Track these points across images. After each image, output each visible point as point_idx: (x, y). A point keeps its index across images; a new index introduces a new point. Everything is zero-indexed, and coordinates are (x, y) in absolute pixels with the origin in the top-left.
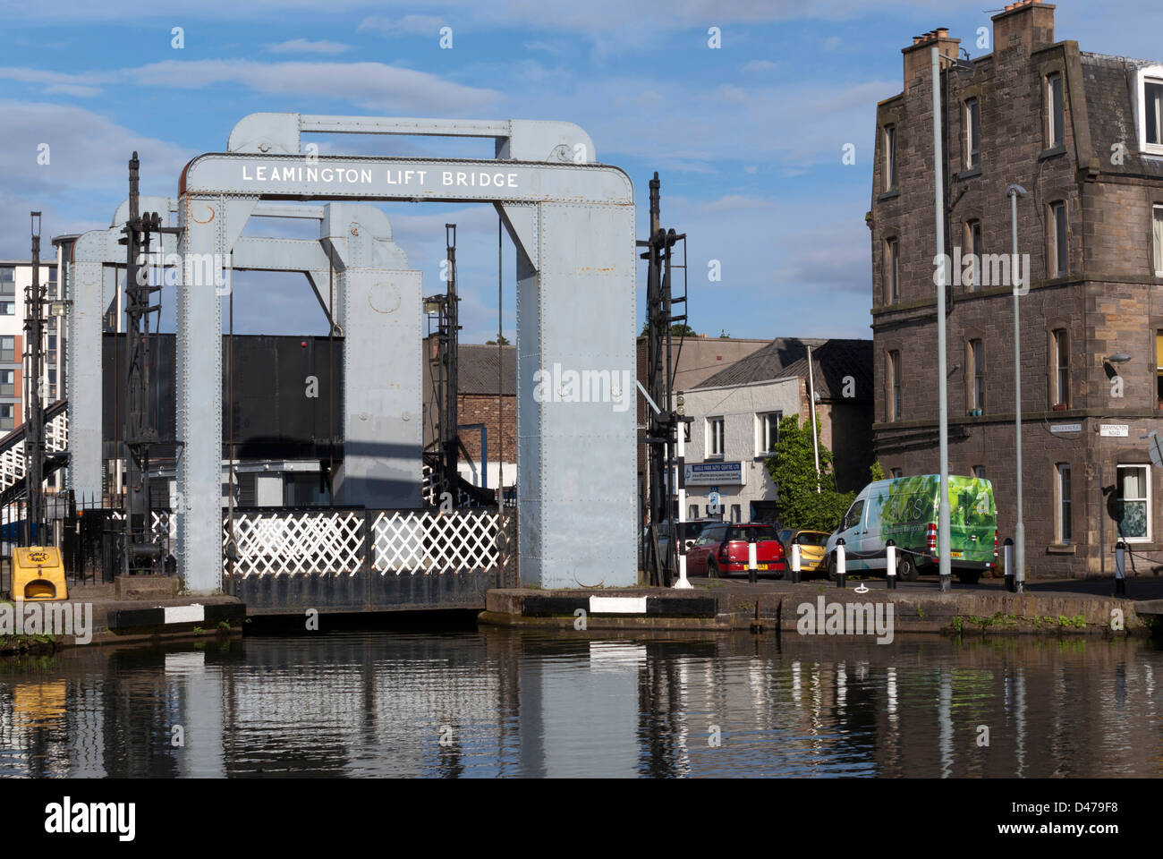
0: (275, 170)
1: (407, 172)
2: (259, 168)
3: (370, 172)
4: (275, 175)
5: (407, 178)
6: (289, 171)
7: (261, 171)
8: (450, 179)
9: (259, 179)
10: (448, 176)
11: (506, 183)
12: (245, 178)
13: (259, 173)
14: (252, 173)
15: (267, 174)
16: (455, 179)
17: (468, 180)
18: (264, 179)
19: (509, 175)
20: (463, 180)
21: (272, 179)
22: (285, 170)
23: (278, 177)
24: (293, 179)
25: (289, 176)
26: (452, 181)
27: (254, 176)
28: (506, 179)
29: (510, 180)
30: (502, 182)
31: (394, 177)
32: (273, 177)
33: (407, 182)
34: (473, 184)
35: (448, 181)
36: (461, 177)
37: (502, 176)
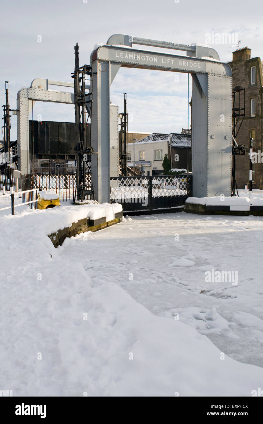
3: (157, 58)
5: (168, 61)
6: (131, 55)
7: (122, 54)
8: (181, 63)
9: (121, 57)
11: (197, 66)
12: (116, 56)
14: (119, 55)
15: (124, 55)
16: (182, 63)
17: (186, 64)
18: (123, 57)
20: (185, 64)
21: (126, 58)
22: (130, 54)
23: (127, 57)
24: (132, 59)
25: (131, 57)
27: (120, 56)
31: (164, 61)
33: (168, 63)
35: (180, 64)
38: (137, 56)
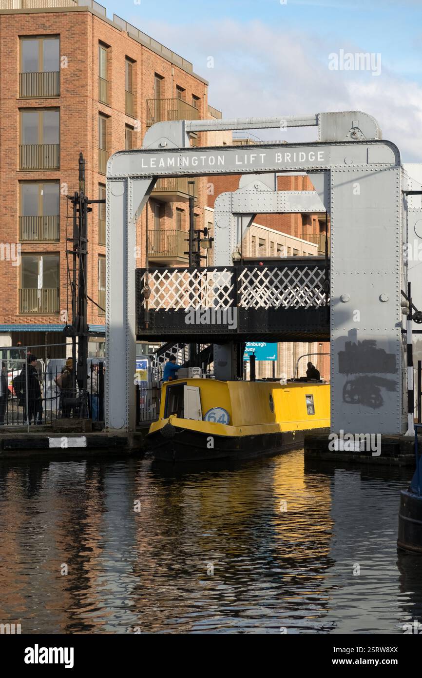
0: (162, 160)
1: (251, 155)
2: (152, 159)
3: (223, 157)
4: (162, 163)
5: (252, 159)
6: (171, 160)
7: (153, 161)
8: (280, 158)
9: (151, 166)
10: (279, 156)
11: (316, 158)
12: (143, 166)
13: (152, 163)
14: (147, 163)
15: (157, 162)
16: (283, 157)
17: (292, 158)
18: (155, 166)
19: (319, 153)
20: (288, 158)
21: (160, 166)
22: (169, 159)
23: (163, 165)
24: (174, 165)
25: (171, 164)
26: (281, 160)
27: (149, 165)
28: (316, 155)
29: (319, 156)
30: (314, 157)
31: (241, 159)
32: (160, 165)
33: (251, 163)
34: (295, 161)
35: (279, 160)
36: (288, 156)
37: (314, 154)
38: (184, 159)
